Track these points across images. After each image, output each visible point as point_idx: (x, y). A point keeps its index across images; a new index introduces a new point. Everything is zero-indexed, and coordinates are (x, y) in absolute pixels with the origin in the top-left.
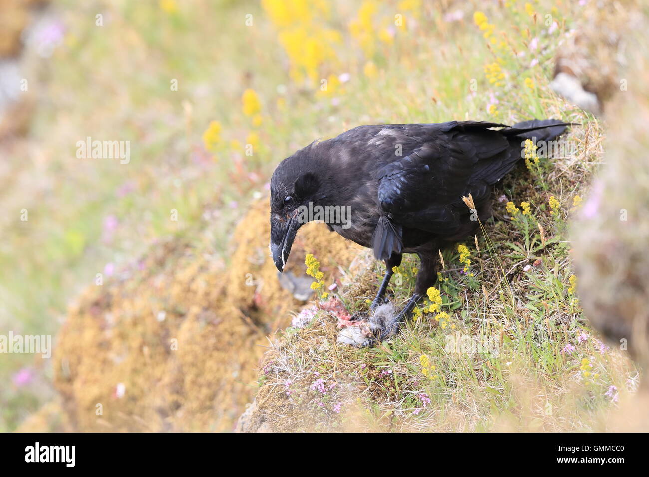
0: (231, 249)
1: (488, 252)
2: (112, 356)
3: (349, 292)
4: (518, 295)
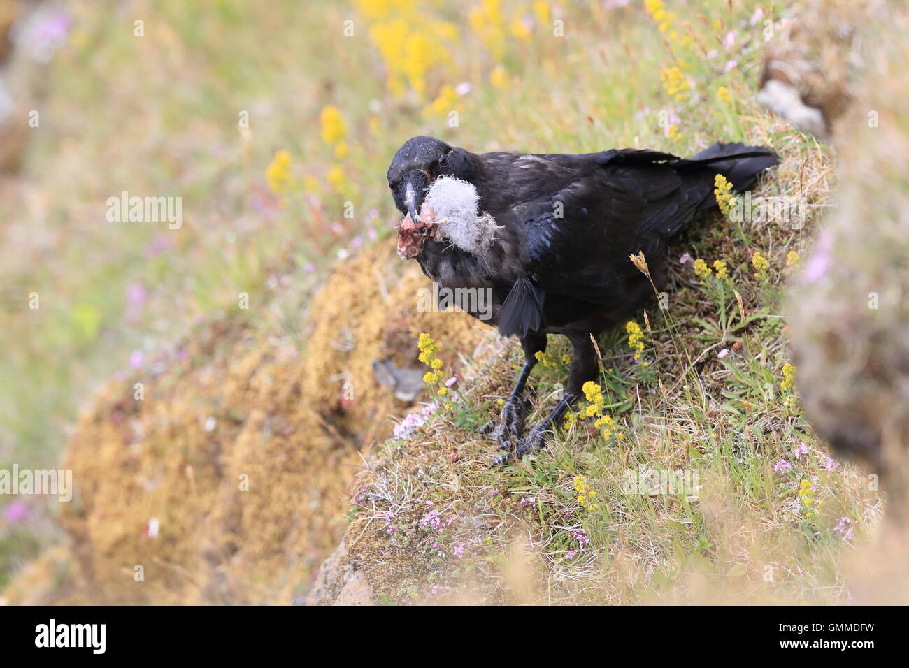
0: (307, 330)
1: (668, 331)
2: (141, 479)
3: (473, 389)
4: (711, 391)
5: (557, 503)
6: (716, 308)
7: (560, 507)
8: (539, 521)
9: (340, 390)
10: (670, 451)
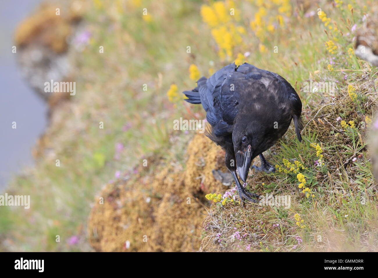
0: (186, 159)
2: (121, 225)
4: (350, 175)
5: (288, 225)
6: (351, 140)
7: (290, 227)
8: (281, 234)
9: (200, 183)
10: (334, 201)
